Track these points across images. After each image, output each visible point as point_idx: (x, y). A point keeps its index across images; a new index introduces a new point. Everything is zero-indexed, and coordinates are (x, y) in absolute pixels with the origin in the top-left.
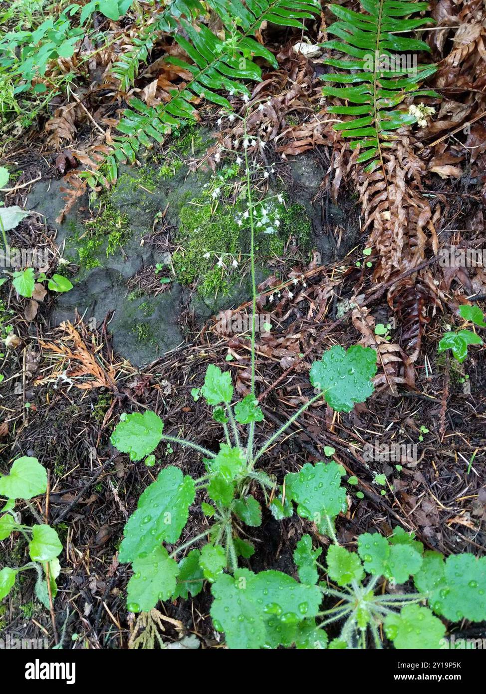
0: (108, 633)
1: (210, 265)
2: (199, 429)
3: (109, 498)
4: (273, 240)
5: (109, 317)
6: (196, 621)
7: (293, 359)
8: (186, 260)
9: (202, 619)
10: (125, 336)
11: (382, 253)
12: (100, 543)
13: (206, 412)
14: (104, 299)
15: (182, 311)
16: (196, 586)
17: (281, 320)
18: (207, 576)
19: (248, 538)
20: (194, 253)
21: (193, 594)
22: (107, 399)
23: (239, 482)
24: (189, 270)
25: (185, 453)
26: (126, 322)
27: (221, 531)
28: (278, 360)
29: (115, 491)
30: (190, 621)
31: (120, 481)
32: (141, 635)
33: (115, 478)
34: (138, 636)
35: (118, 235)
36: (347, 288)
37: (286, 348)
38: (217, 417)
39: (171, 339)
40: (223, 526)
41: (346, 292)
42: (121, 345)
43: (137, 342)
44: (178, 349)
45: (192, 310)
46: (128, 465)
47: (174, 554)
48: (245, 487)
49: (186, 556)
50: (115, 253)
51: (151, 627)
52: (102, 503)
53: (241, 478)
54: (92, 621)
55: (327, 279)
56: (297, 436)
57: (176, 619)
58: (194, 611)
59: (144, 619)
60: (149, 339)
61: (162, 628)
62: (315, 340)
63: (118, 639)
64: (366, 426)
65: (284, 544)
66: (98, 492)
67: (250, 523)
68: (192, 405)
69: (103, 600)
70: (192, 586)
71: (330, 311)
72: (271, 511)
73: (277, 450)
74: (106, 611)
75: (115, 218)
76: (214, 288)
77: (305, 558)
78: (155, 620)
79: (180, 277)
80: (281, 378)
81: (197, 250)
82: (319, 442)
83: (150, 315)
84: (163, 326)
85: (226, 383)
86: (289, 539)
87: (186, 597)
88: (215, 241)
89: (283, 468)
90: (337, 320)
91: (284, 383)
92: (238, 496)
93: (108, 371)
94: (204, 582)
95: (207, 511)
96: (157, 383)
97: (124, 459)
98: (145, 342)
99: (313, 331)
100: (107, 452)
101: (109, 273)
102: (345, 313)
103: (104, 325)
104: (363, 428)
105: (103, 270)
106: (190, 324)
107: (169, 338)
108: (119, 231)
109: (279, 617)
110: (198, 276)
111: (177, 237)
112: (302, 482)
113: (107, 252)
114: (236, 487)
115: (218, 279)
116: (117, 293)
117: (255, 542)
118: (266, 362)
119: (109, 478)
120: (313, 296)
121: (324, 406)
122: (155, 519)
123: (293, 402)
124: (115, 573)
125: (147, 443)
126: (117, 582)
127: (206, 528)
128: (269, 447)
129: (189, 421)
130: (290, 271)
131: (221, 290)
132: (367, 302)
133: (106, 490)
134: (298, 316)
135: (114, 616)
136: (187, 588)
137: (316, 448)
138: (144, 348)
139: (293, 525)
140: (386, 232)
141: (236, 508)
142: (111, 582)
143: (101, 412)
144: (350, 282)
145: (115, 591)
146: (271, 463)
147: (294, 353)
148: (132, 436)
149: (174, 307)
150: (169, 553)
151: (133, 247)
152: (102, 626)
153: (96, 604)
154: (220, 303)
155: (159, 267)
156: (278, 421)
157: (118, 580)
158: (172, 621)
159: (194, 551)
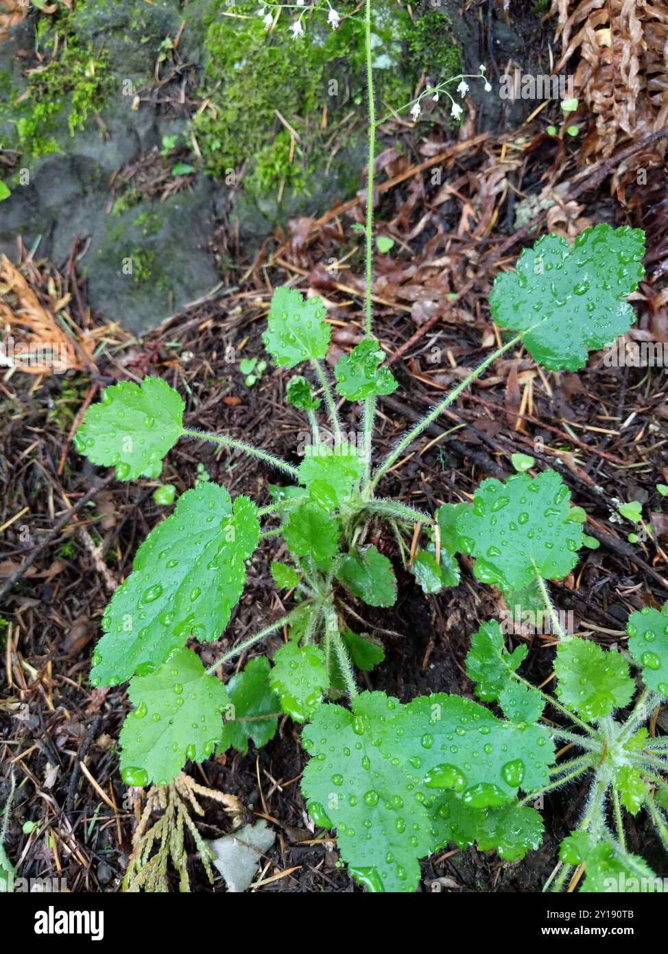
0: (93, 820)
1: (267, 136)
2: (258, 436)
3: (87, 568)
4: (389, 83)
5: (80, 247)
6: (266, 793)
7: (437, 305)
8: (219, 126)
9: (277, 790)
10: (110, 279)
11: (597, 108)
12: (72, 651)
13: (271, 406)
14: (69, 218)
15: (216, 228)
16: (263, 728)
17: (409, 236)
18: (287, 709)
19: (369, 631)
20: (236, 112)
21: (259, 743)
22: (78, 388)
23: (345, 520)
24: (225, 149)
25: (234, 480)
26: (110, 252)
27: (313, 619)
28: (407, 309)
29: (97, 552)
30: (254, 795)
31: (108, 537)
32: (156, 825)
33: (97, 530)
34: (150, 826)
35: (89, 87)
36: (533, 176)
37: (422, 284)
38: (295, 398)
39: (196, 278)
40: (317, 607)
41: (531, 184)
42: (104, 297)
43: (132, 288)
44: (210, 296)
45: (236, 224)
46: (122, 507)
47: (217, 666)
48: (358, 531)
49: (242, 669)
50: (87, 127)
51: (176, 808)
52: (74, 577)
53: (348, 512)
54: (60, 797)
55: (492, 160)
56: (455, 437)
57: (224, 791)
58: (262, 774)
59: (162, 795)
60: (154, 280)
61: (198, 809)
62: (476, 270)
63: (113, 830)
64: (585, 419)
65: (438, 641)
66: (66, 558)
67: (372, 600)
68: (243, 393)
69: (80, 759)
70: (256, 728)
71: (501, 218)
72: (413, 577)
73: (413, 467)
74: (86, 780)
75: (84, 61)
76: (276, 179)
77: (492, 666)
78: (184, 794)
79: (211, 163)
80: (414, 338)
81: (241, 104)
82: (499, 447)
83: (155, 233)
84: (179, 254)
85: (314, 320)
86: (450, 633)
87: (243, 749)
88: (276, 85)
89: (430, 496)
90: (515, 231)
91: (420, 348)
92: (345, 549)
93: (80, 341)
94: (280, 719)
95: (283, 578)
96: (173, 358)
97: (115, 495)
98: (147, 287)
99: (471, 253)
100: (81, 485)
101: (76, 166)
102: (531, 219)
103: (69, 263)
104: (579, 422)
105: (64, 160)
106: (232, 251)
107: (192, 277)
108: (91, 80)
109: (459, 796)
110: (243, 161)
111: (202, 85)
112: (479, 514)
113: (71, 126)
114: (341, 529)
115: (285, 159)
116: (94, 206)
117: (384, 638)
118: (383, 314)
119: (83, 528)
120: (468, 191)
121: (501, 386)
122: (170, 591)
123: (439, 380)
124: (103, 707)
125: (152, 445)
126: (106, 724)
127: (279, 615)
128: (395, 463)
129: (238, 421)
130: (421, 143)
131: (289, 184)
132: (576, 193)
133: (81, 554)
134: (441, 229)
135: (103, 787)
136: (247, 732)
137: (493, 457)
138: (146, 299)
139: (456, 604)
140: (604, 70)
141: (343, 571)
142: (95, 723)
143: (68, 412)
144: (537, 165)
145: (103, 740)
146: (403, 490)
147: (438, 293)
148: (120, 433)
149: (200, 222)
150: (207, 665)
151: (120, 112)
152: (81, 807)
153: (66, 766)
154: (287, 208)
155: (168, 143)
156: (412, 414)
157: (109, 718)
158: (217, 796)
159: (258, 661)
